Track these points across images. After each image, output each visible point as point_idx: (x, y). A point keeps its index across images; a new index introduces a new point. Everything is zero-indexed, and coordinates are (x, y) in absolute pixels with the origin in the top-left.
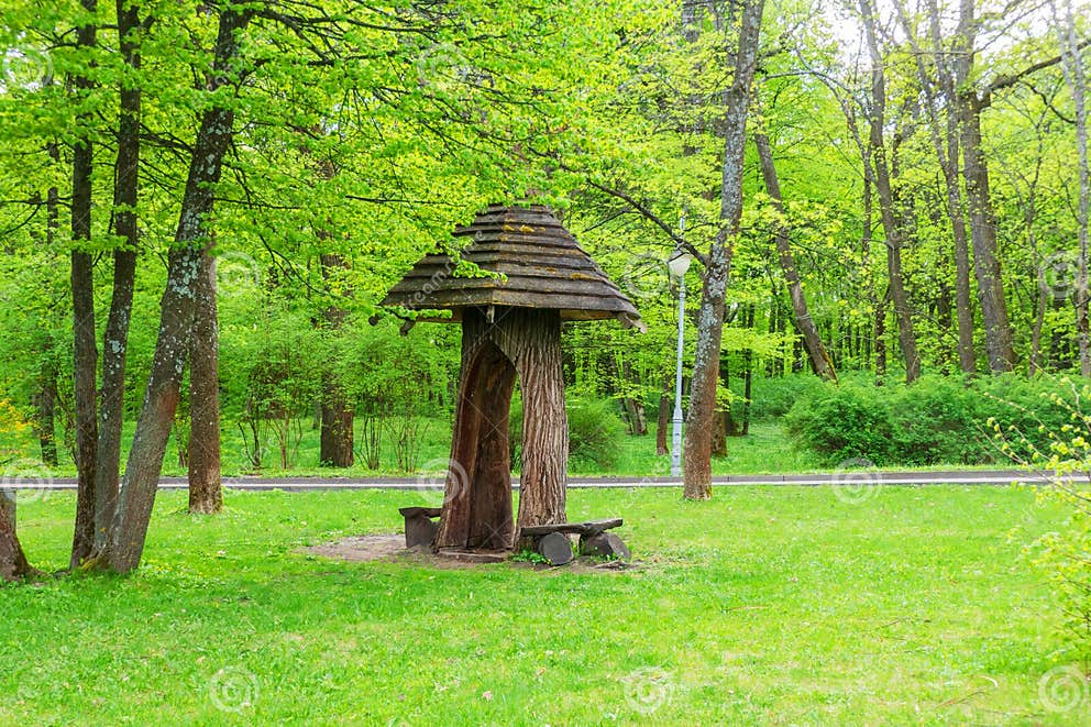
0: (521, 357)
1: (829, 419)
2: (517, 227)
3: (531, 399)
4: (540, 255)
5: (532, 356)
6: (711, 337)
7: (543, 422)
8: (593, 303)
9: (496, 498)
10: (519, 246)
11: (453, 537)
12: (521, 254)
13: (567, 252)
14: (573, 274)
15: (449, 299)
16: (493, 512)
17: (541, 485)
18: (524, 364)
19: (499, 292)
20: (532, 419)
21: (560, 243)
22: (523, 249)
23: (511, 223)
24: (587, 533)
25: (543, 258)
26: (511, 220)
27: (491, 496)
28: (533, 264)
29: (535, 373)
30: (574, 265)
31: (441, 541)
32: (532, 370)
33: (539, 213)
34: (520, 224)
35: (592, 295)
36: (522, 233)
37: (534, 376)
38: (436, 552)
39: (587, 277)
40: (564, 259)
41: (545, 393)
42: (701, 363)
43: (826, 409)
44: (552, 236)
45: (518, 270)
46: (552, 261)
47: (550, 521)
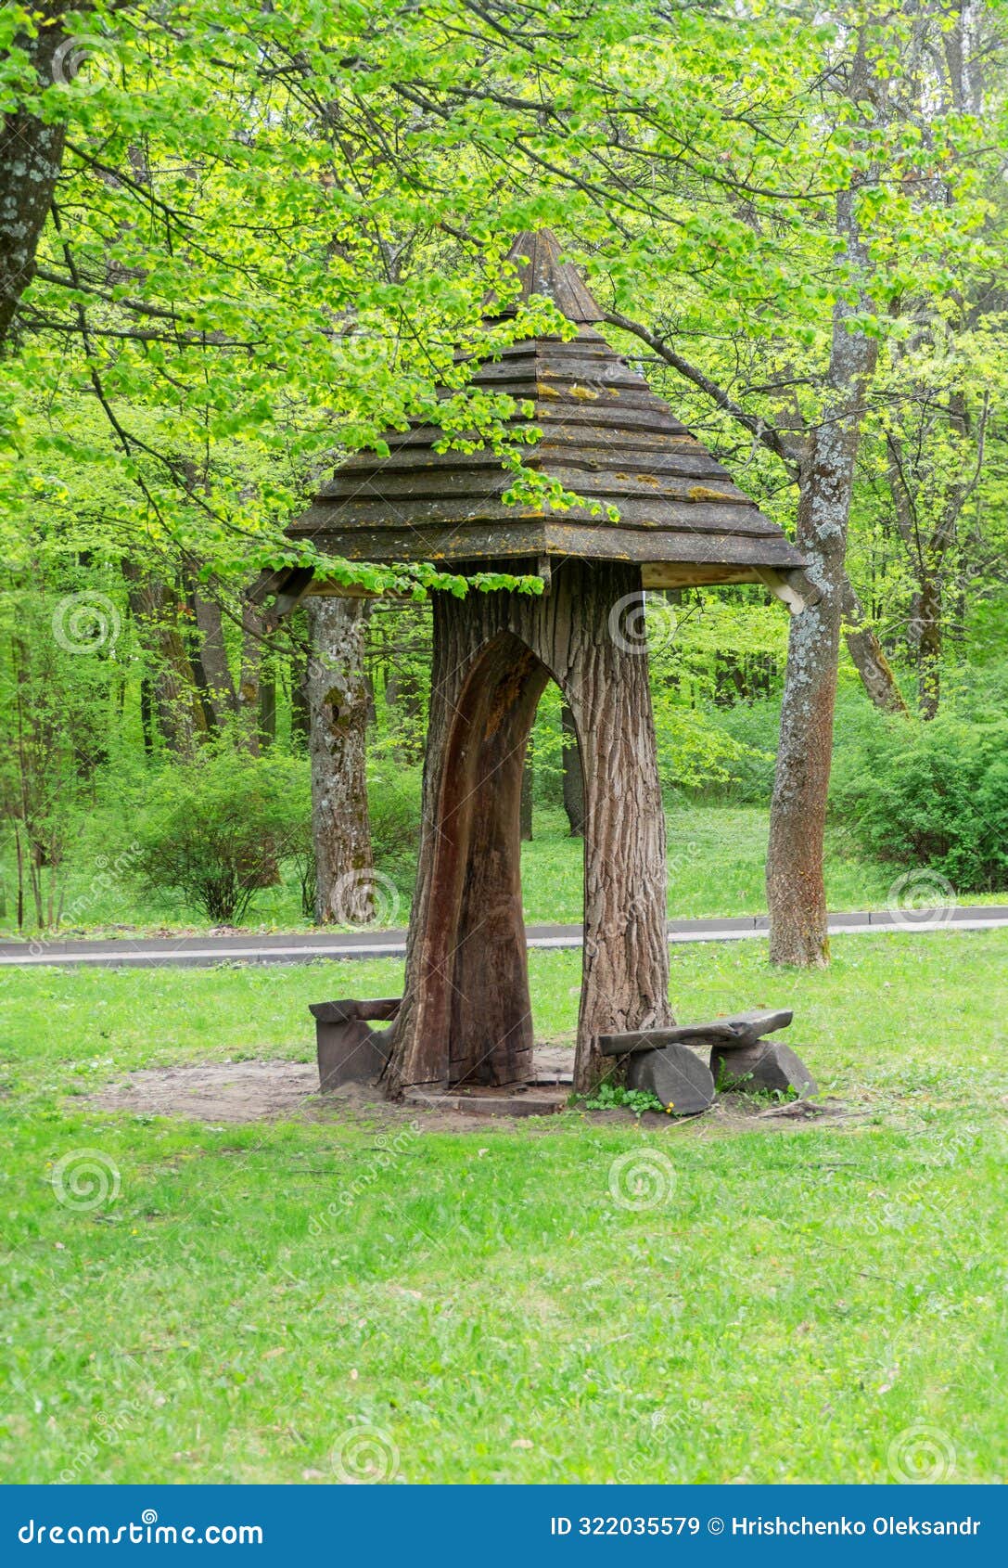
0: (579, 669)
1: (913, 792)
2: (564, 388)
3: (602, 758)
4: (620, 447)
5: (602, 667)
6: (821, 622)
7: (626, 807)
8: (741, 551)
9: (501, 976)
10: (575, 430)
11: (427, 1063)
12: (583, 446)
13: (672, 440)
14: (693, 489)
15: (441, 544)
16: (495, 1005)
17: (628, 944)
18: (586, 683)
19: (556, 528)
20: (606, 802)
21: (653, 423)
22: (585, 434)
23: (549, 380)
24: (729, 1044)
25: (628, 454)
26: (548, 373)
27: (492, 971)
28: (610, 467)
29: (608, 701)
30: (688, 469)
31: (407, 1074)
32: (602, 696)
33: (599, 357)
34: (567, 381)
35: (737, 533)
36: (574, 401)
37: (606, 712)
38: (396, 1097)
39: (720, 494)
40: (668, 456)
41: (627, 745)
42: (803, 677)
43: (907, 773)
44: (634, 408)
45: (585, 480)
46: (647, 460)
47: (648, 1021)
